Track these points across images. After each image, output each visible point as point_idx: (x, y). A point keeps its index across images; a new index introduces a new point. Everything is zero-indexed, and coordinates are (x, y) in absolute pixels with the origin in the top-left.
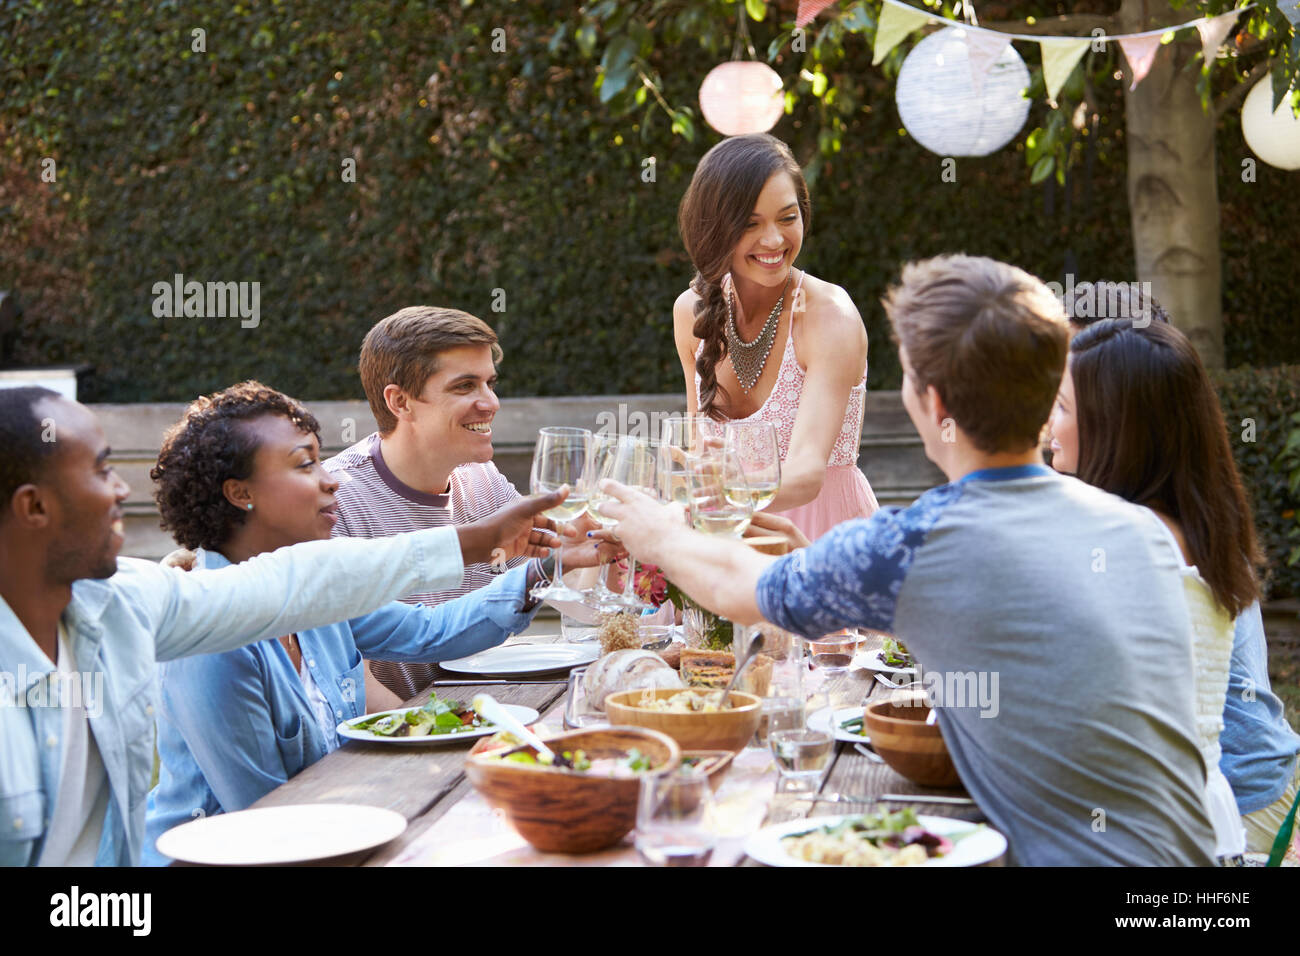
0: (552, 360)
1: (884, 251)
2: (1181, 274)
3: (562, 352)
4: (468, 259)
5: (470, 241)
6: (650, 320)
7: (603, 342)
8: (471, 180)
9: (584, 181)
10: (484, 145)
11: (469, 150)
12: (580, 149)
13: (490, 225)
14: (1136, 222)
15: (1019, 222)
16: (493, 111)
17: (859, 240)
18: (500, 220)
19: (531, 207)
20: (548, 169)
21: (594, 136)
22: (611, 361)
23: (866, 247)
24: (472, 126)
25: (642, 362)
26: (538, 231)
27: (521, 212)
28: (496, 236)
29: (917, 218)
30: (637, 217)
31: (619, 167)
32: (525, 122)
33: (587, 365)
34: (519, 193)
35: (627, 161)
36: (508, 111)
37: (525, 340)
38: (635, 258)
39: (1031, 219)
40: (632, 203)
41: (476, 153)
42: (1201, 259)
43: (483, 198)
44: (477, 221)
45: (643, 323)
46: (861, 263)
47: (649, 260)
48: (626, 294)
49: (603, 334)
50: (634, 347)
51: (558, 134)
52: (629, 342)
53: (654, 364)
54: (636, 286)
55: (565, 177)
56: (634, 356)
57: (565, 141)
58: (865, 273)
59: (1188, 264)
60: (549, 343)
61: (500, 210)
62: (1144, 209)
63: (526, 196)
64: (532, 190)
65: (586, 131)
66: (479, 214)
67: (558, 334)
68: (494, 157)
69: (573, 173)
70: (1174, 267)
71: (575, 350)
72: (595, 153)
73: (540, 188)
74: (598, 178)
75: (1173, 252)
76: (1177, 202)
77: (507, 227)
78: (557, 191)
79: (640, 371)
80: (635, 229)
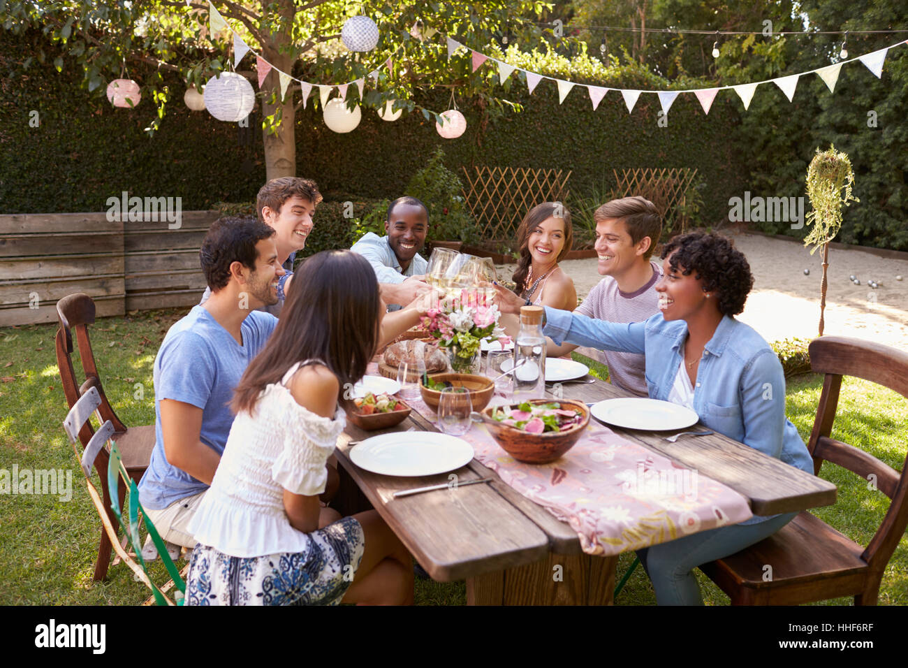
0: (25, 197)
1: (161, 156)
2: (283, 168)
6: (67, 181)
7: (47, 189)
14: (266, 149)
15: (210, 147)
17: (151, 151)
22: (51, 197)
23: (154, 155)
25: (65, 198)
29: (173, 144)
30: (61, 138)
31: (53, 119)
33: (40, 199)
34: (8, 127)
38: (61, 156)
39: (215, 146)
40: (59, 134)
42: (290, 163)
45: (64, 182)
46: (152, 160)
47: (66, 156)
48: (57, 170)
49: (47, 186)
50: (61, 192)
52: (58, 190)
53: (70, 198)
54: (61, 168)
56: (60, 195)
58: (154, 164)
59: (286, 164)
62: (270, 144)
63: (11, 128)
64: (14, 126)
67: (27, 186)
70: (282, 166)
73: (18, 125)
75: (281, 160)
76: (283, 142)
79: (63, 201)
80: (60, 144)
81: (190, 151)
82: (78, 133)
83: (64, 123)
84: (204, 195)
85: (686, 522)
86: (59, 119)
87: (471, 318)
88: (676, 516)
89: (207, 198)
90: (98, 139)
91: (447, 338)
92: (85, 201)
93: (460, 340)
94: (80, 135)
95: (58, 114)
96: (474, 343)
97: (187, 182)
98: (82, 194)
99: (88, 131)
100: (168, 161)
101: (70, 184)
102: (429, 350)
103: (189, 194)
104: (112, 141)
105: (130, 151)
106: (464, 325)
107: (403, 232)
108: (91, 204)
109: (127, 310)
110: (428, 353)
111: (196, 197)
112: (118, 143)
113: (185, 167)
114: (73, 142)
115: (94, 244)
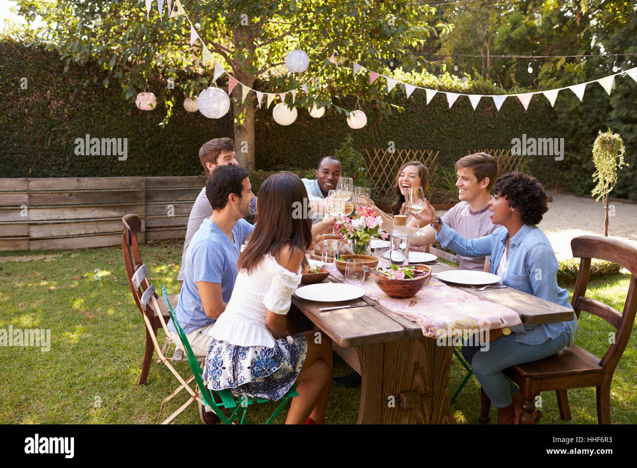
0: (82, 168)
1: (167, 142)
3: (84, 166)
4: (58, 140)
5: (58, 136)
7: (95, 163)
8: (59, 119)
9: (91, 121)
10: (64, 111)
11: (59, 111)
12: (89, 113)
13: (64, 132)
15: (199, 136)
16: (65, 101)
17: (161, 139)
18: (67, 130)
19: (76, 128)
20: (81, 117)
21: (93, 110)
22: (97, 168)
23: (163, 141)
24: (59, 105)
25: (106, 169)
26: (78, 134)
27: (72, 129)
28: (66, 135)
29: (175, 134)
30: (105, 131)
31: (100, 118)
32: (74, 105)
33: (91, 169)
34: (73, 124)
35: (102, 117)
36: (69, 101)
37: (74, 162)
39: (202, 135)
41: (60, 112)
42: (251, 146)
43: (62, 124)
44: (60, 130)
46: (162, 145)
49: (95, 161)
50: (104, 165)
51: (84, 108)
53: (109, 169)
55: (85, 120)
57: (85, 110)
58: (162, 147)
60: (81, 163)
61: (67, 128)
62: (238, 133)
63: (75, 124)
64: (76, 123)
65: (91, 108)
66: (61, 128)
67: (83, 161)
68: (66, 114)
69: (87, 119)
71: (88, 165)
72: (93, 114)
73: (79, 122)
74: (94, 121)
76: (246, 132)
77: (69, 132)
78: (83, 123)
79: (105, 171)
81: (186, 138)
82: (116, 127)
83: (107, 120)
84: (195, 167)
85: (482, 324)
86: (104, 118)
87: (364, 223)
88: (477, 320)
89: (196, 169)
90: (128, 130)
91: (351, 234)
92: (119, 171)
93: (359, 235)
94: (117, 129)
95: (104, 115)
96: (367, 237)
97: (184, 159)
98: (117, 166)
99: (122, 126)
100: (172, 145)
101: (110, 160)
102: (341, 244)
103: (185, 167)
104: (136, 132)
105: (148, 138)
106: (361, 227)
107: (327, 175)
108: (122, 173)
109: (146, 240)
110: (340, 246)
111: (189, 169)
112: (140, 134)
113: (183, 149)
114: (112, 133)
115: (126, 197)
